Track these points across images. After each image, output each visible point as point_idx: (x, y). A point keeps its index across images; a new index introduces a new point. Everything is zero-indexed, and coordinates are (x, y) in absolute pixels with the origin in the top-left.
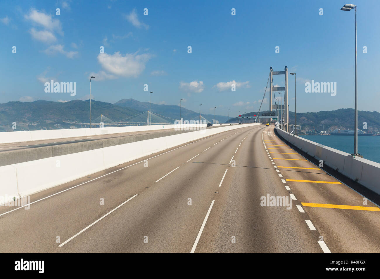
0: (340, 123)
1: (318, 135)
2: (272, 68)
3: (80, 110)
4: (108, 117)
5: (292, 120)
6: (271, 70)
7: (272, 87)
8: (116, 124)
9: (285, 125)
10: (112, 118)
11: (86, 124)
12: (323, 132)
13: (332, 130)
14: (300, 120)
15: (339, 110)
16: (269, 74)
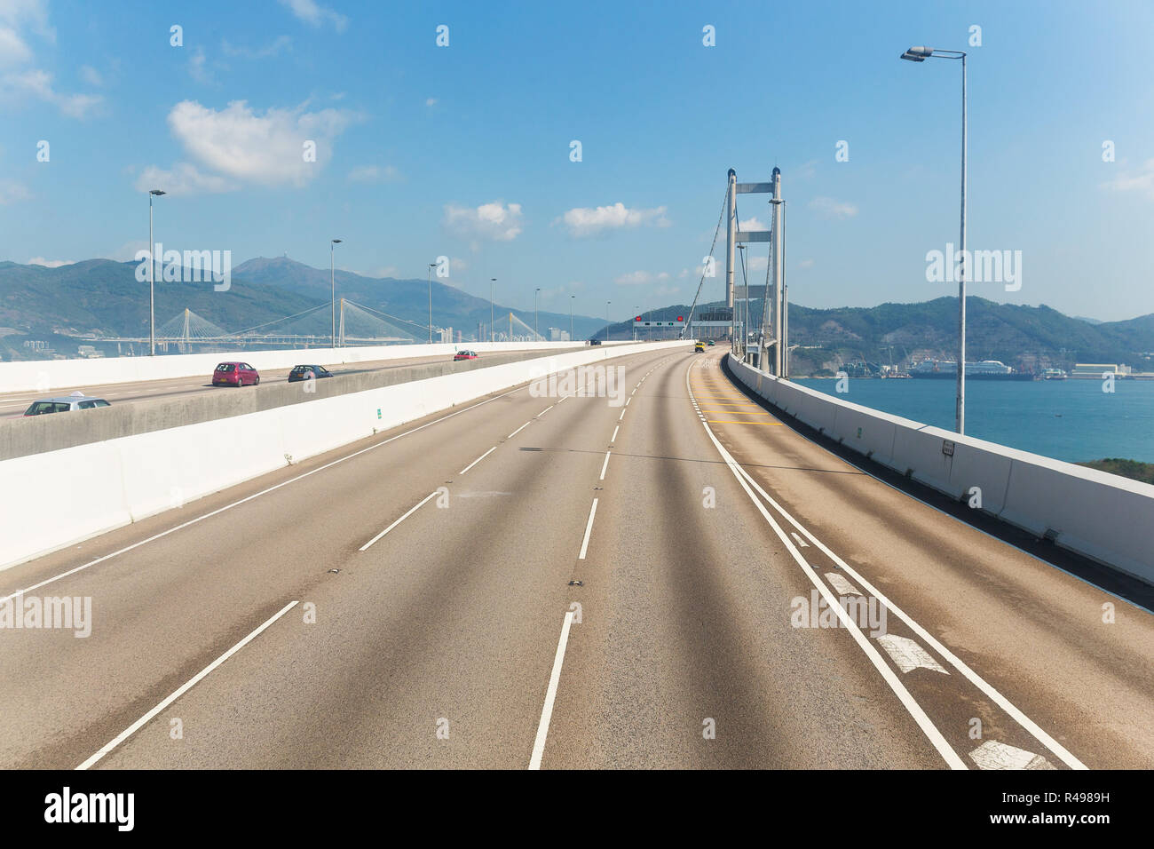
0: (941, 340)
1: (874, 377)
2: (734, 174)
3: (111, 293)
4: (206, 318)
5: (797, 332)
6: (732, 180)
7: (734, 230)
8: (233, 340)
9: (767, 345)
10: (223, 321)
11: (133, 340)
12: (888, 368)
13: (917, 360)
14: (820, 330)
15: (937, 301)
16: (725, 192)
